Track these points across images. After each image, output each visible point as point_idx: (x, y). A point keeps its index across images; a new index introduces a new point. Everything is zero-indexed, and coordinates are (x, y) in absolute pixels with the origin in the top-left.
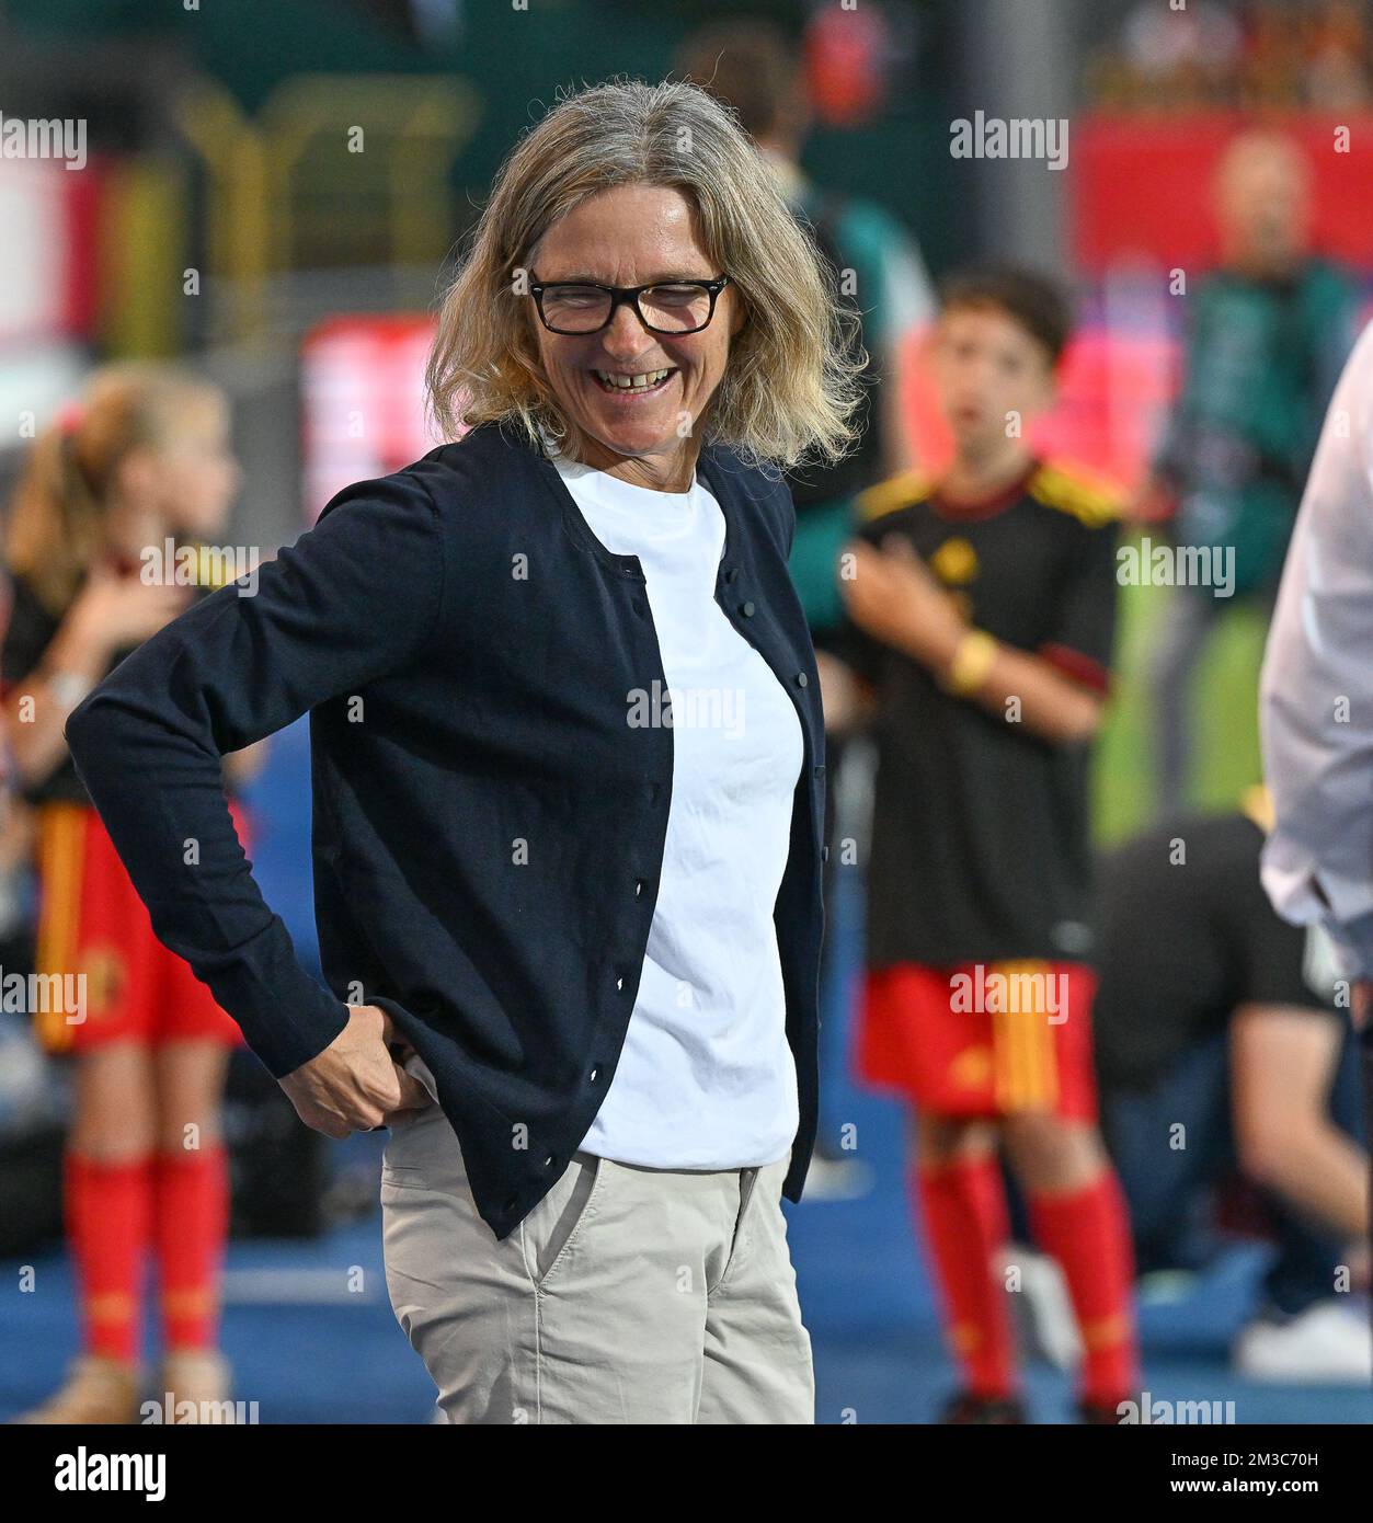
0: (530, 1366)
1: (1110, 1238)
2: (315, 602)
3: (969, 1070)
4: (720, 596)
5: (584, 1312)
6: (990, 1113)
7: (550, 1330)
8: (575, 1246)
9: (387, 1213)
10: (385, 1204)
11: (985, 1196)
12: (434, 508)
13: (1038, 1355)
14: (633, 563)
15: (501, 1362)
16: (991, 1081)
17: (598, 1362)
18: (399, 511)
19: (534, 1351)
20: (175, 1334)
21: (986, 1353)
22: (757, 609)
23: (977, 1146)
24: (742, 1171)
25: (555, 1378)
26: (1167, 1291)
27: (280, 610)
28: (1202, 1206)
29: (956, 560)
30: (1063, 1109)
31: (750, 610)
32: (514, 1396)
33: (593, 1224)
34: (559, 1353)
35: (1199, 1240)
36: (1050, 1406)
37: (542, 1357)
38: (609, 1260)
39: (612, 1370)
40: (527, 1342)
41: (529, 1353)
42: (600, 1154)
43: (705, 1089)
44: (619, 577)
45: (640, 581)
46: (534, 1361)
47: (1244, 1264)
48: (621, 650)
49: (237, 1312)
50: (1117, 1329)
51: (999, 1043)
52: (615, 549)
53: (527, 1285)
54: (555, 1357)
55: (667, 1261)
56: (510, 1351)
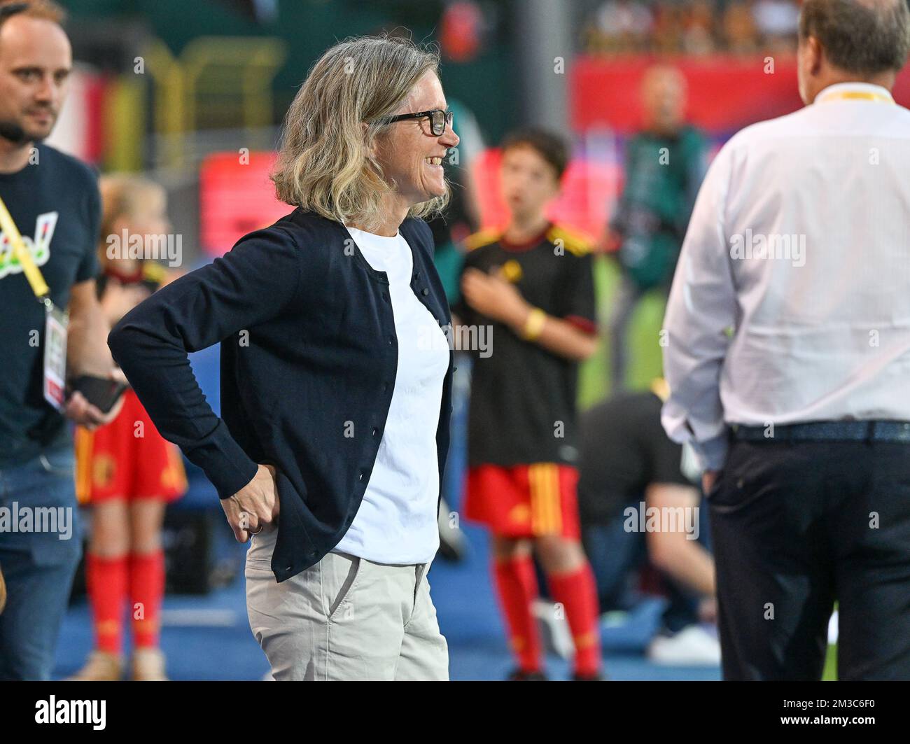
0: (324, 657)
1: (587, 595)
2: (238, 288)
3: (519, 515)
4: (412, 285)
5: (350, 631)
6: (530, 536)
7: (334, 640)
8: (347, 600)
9: (248, 582)
10: (248, 578)
11: (526, 575)
12: (295, 245)
13: (553, 651)
14: (384, 275)
15: (309, 656)
16: (530, 521)
17: (356, 656)
18: (280, 247)
19: (326, 651)
20: (139, 639)
21: (527, 651)
22: (430, 292)
23: (522, 551)
24: (417, 566)
25: (335, 664)
26: (615, 621)
27: (220, 290)
28: (632, 580)
29: (512, 270)
30: (565, 533)
31: (426, 292)
32: (315, 672)
33: (356, 590)
34: (338, 651)
35: (631, 595)
36: (558, 672)
37: (329, 653)
38: (363, 607)
39: (362, 660)
40: (322, 646)
41: (323, 651)
42: (360, 556)
43: (405, 527)
44: (378, 282)
45: (386, 284)
46: (325, 655)
47: (652, 608)
48: (377, 317)
49: (169, 630)
50: (591, 639)
51: (533, 502)
52: (376, 268)
53: (324, 618)
54: (336, 653)
55: (387, 608)
56: (314, 650)
